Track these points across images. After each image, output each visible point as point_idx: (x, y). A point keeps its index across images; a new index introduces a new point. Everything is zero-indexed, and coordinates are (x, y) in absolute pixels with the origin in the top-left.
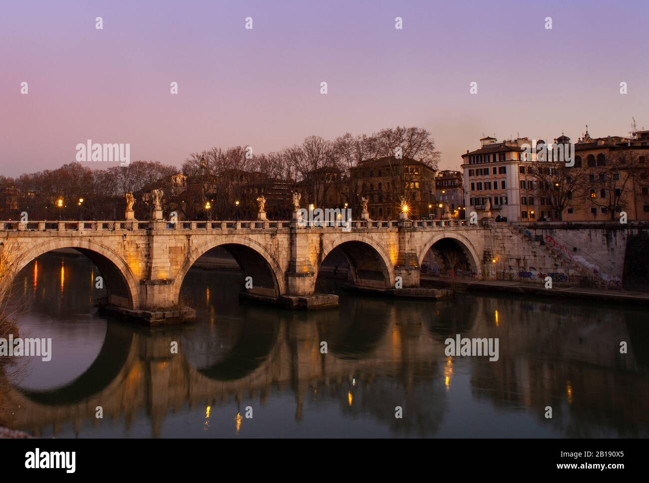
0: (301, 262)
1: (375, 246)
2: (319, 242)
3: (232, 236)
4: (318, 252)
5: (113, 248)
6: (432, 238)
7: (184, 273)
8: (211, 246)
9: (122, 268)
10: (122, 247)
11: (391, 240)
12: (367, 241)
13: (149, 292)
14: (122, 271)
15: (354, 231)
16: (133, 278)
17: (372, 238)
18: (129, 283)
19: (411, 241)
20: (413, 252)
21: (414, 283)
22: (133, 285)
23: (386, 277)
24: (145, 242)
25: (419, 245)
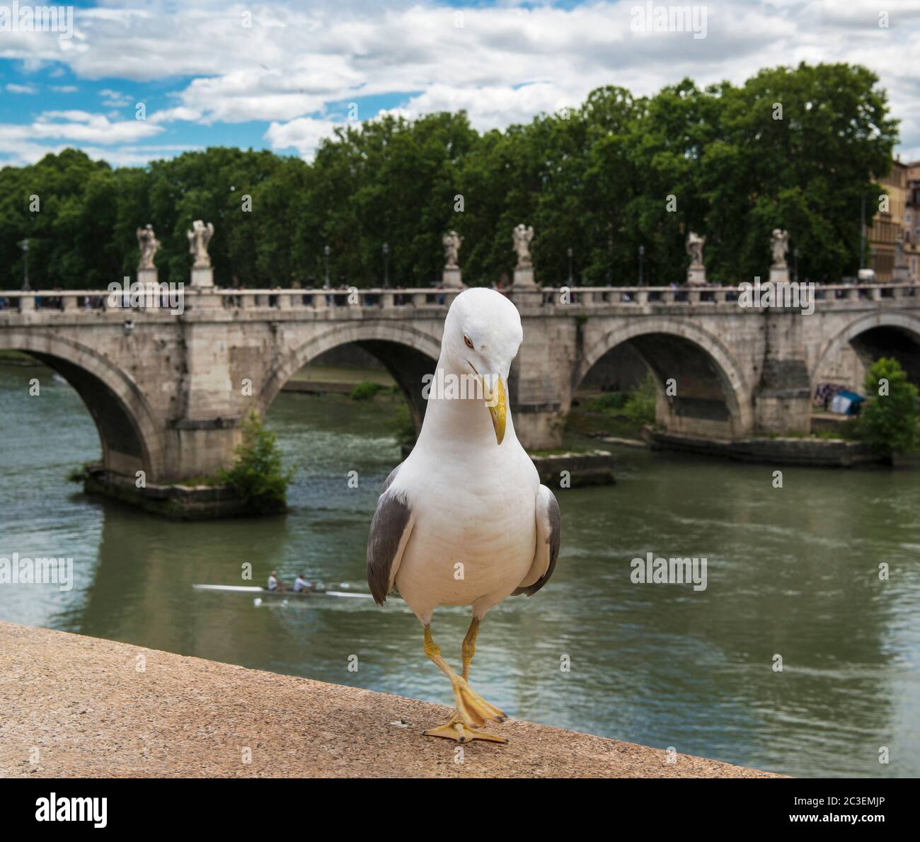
0: (532, 381)
1: (706, 345)
2: (573, 336)
3: (372, 322)
4: (572, 357)
5: (101, 351)
6: (847, 328)
7: (266, 403)
8: (325, 345)
9: (126, 395)
10: (122, 348)
11: (747, 330)
12: (690, 334)
13: (185, 445)
14: (126, 401)
15: (658, 312)
16: (148, 414)
17: (700, 329)
18: (140, 425)
19: (794, 334)
20: (798, 358)
21: (794, 426)
22: (151, 429)
23: (734, 412)
24: (174, 337)
25: (814, 342)
